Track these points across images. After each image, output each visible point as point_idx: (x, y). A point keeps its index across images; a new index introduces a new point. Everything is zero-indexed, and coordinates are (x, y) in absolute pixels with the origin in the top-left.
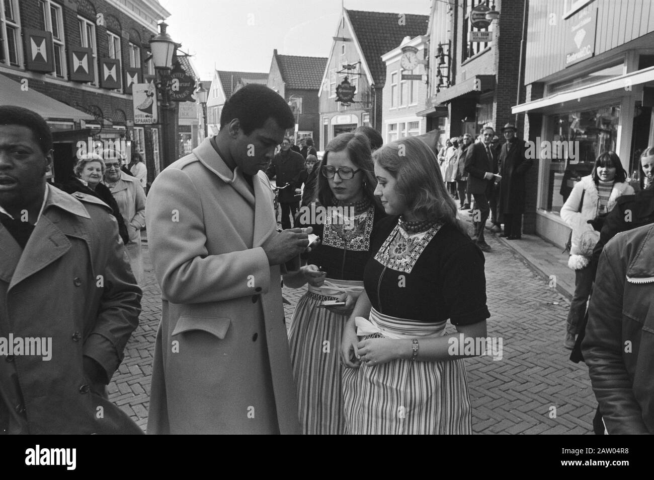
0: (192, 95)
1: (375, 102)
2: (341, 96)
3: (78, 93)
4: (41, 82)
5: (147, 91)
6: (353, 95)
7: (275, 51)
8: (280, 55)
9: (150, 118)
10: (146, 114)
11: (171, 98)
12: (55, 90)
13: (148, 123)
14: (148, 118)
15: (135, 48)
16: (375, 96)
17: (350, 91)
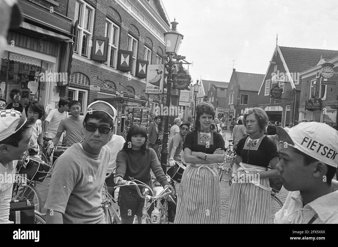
0: (188, 86)
1: (295, 99)
2: (273, 94)
3: (121, 77)
4: (99, 68)
5: (158, 70)
6: (281, 94)
7: (234, 70)
8: (237, 72)
9: (157, 89)
10: (155, 86)
11: (176, 87)
12: (107, 74)
13: (156, 93)
14: (156, 89)
15: (159, 59)
16: (296, 95)
17: (279, 92)
